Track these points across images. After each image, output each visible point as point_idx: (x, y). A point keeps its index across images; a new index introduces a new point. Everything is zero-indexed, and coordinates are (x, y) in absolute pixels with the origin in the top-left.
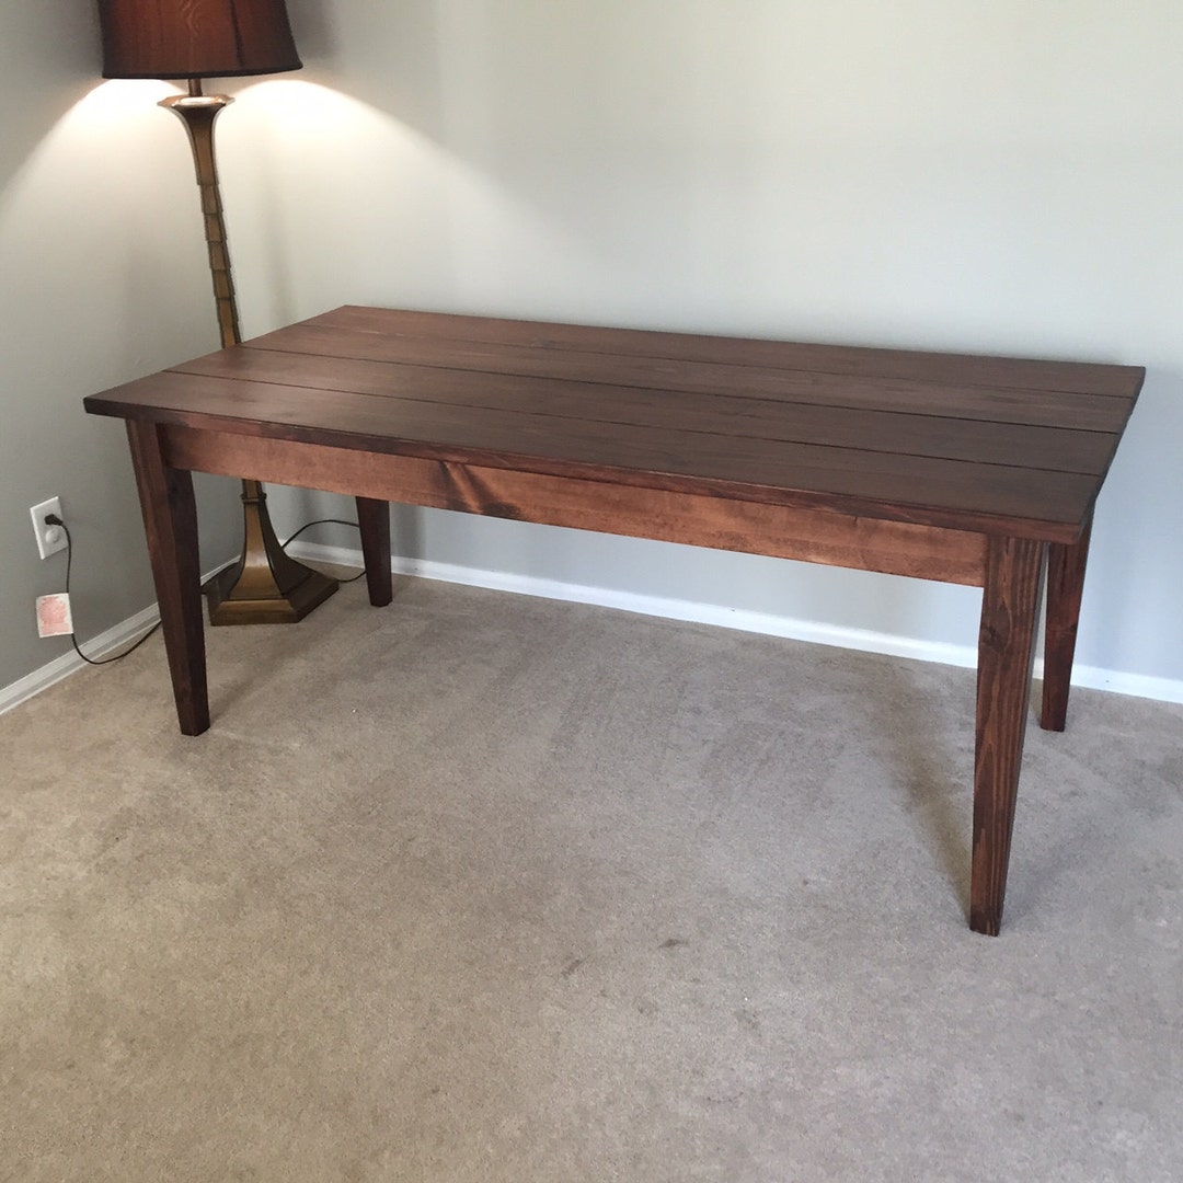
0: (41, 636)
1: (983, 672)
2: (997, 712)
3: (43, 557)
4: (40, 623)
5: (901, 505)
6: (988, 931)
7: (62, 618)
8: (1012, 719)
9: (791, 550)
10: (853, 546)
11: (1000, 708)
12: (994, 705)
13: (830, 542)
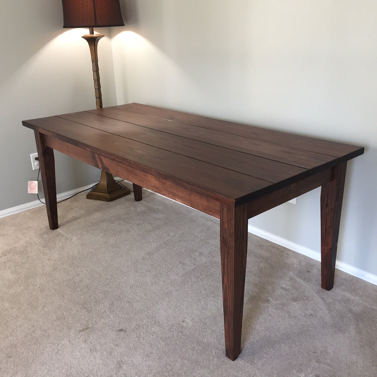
0: (28, 193)
1: (222, 254)
2: (227, 271)
3: (33, 170)
4: (29, 189)
5: (188, 183)
6: (231, 358)
7: (35, 188)
8: (231, 274)
9: (171, 196)
10: (187, 197)
11: (228, 269)
12: (226, 267)
13: (182, 195)
